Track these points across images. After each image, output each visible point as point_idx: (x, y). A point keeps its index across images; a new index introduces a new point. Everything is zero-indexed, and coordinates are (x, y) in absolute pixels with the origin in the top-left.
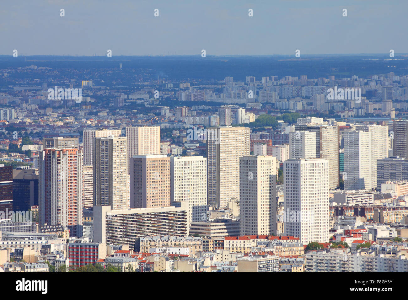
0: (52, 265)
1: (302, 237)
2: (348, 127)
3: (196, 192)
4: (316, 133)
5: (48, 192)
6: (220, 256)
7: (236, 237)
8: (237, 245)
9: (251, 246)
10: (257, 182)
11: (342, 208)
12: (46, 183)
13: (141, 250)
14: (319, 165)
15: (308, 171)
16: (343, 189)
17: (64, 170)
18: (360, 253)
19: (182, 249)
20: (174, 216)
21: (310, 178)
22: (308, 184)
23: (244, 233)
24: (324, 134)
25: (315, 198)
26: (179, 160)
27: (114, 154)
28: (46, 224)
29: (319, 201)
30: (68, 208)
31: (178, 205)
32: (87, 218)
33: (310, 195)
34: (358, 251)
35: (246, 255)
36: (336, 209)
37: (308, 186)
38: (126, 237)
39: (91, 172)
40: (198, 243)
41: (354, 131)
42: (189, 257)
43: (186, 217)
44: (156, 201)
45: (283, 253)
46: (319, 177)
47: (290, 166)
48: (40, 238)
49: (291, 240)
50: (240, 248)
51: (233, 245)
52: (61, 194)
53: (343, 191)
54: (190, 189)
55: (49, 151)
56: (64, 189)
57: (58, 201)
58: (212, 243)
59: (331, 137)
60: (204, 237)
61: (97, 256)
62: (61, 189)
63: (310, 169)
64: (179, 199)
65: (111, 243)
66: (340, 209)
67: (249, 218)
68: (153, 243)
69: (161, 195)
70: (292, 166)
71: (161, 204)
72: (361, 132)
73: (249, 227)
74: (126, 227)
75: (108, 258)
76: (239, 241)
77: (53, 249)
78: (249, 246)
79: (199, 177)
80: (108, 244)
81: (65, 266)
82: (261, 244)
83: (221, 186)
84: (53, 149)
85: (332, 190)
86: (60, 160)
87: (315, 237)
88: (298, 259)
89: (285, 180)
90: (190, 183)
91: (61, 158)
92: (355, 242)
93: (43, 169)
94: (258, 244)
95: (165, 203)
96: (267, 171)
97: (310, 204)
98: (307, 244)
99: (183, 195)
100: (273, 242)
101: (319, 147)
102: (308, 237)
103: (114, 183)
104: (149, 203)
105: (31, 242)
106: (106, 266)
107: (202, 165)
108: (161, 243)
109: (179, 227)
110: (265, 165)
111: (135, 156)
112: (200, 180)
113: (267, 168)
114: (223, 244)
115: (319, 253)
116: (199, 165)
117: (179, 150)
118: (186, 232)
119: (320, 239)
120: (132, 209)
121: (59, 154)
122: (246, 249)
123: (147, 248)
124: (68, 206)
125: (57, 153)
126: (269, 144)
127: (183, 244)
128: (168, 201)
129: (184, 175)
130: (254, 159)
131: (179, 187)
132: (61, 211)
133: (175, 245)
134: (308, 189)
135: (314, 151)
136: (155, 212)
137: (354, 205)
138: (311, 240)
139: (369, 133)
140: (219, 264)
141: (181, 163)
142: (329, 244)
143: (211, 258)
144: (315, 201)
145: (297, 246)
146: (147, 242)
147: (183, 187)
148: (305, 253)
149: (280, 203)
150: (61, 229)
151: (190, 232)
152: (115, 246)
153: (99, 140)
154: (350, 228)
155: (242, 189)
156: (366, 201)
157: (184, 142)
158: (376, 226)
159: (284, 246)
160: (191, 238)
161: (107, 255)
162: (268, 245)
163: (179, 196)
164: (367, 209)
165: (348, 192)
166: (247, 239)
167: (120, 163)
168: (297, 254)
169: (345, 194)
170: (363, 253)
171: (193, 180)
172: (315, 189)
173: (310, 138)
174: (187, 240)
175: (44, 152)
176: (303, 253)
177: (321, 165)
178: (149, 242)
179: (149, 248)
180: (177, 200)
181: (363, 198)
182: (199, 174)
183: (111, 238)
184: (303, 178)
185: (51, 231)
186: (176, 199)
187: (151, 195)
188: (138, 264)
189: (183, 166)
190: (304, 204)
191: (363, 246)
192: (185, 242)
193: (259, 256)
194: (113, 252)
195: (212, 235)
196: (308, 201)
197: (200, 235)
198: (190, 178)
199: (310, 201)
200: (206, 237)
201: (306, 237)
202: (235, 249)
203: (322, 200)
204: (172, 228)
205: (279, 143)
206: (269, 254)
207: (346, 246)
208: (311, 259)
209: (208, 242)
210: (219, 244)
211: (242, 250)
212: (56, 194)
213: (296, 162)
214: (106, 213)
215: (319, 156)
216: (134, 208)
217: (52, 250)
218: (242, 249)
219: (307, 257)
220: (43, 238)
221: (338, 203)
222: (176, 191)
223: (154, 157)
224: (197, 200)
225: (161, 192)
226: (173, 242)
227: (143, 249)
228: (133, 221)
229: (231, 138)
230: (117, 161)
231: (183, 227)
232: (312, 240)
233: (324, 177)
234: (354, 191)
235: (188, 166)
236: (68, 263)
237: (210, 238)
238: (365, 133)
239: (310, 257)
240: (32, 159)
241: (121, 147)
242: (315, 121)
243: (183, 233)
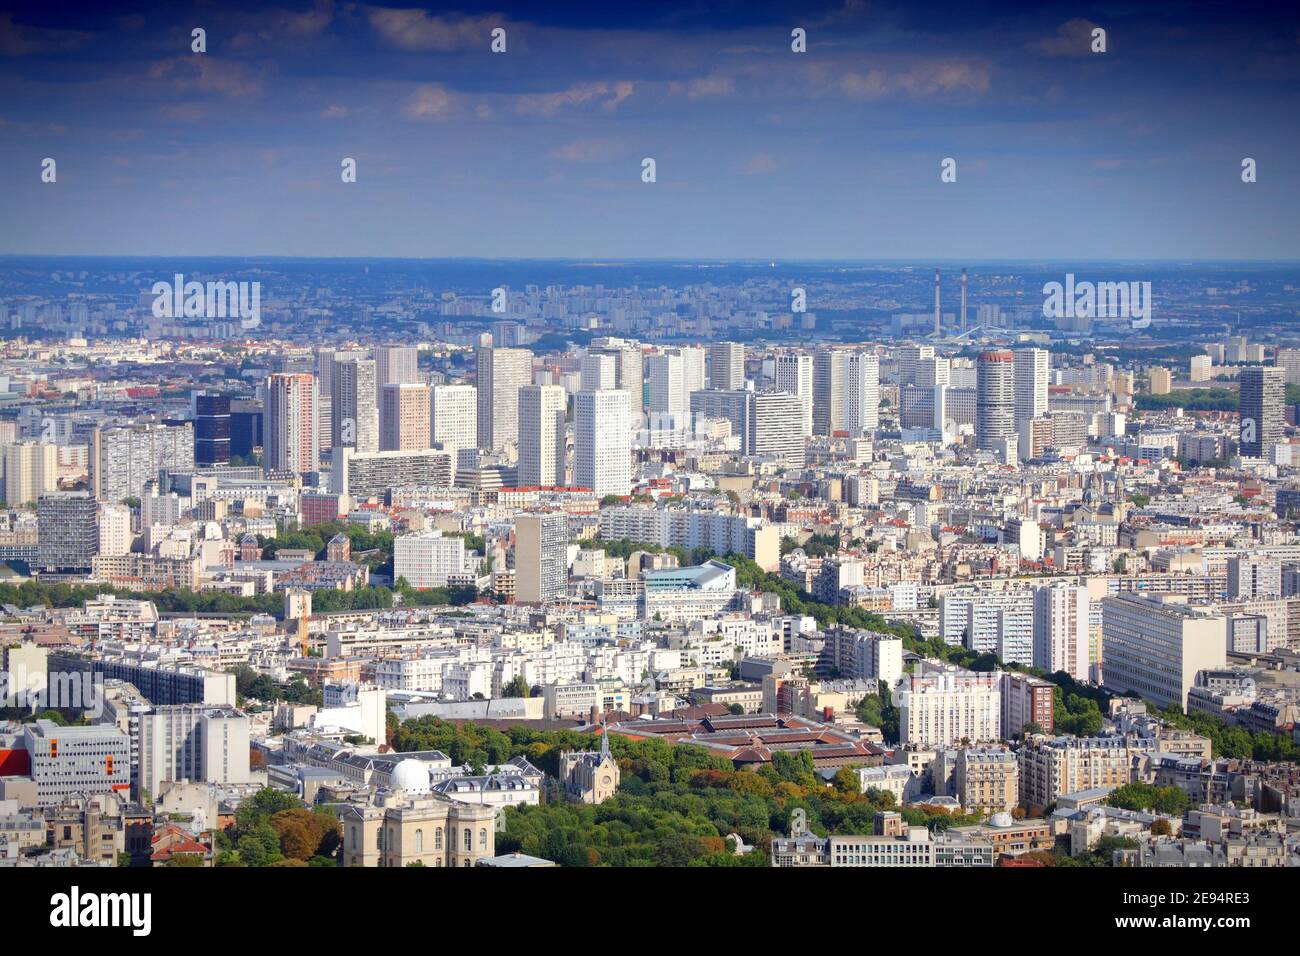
0: (281, 521)
1: (596, 489)
2: (655, 350)
3: (463, 431)
4: (614, 357)
5: (275, 430)
6: (493, 512)
7: (513, 488)
8: (514, 498)
9: (532, 500)
10: (540, 419)
11: (646, 452)
12: (272, 418)
13: (393, 504)
14: (619, 398)
15: (605, 406)
17: (296, 402)
18: (668, 508)
19: (444, 503)
20: (435, 461)
21: (607, 414)
22: (605, 421)
23: (524, 483)
24: (625, 359)
25: (613, 440)
26: (441, 390)
27: (358, 382)
28: (272, 470)
30: (300, 450)
31: (439, 447)
32: (324, 463)
33: (607, 436)
34: (666, 506)
35: (526, 510)
36: (639, 453)
37: (605, 425)
38: (373, 487)
39: (329, 404)
40: (465, 495)
41: (661, 355)
42: (454, 512)
43: (450, 462)
44: (412, 442)
45: (573, 508)
46: (619, 413)
47: (582, 398)
48: (265, 487)
49: (583, 493)
50: (519, 502)
51: (509, 498)
52: (291, 431)
53: (648, 430)
54: (456, 427)
55: (277, 377)
56: (296, 425)
57: (287, 441)
58: (483, 495)
59: (634, 363)
60: (473, 488)
61: (337, 511)
62: (292, 426)
63: (607, 402)
64: (441, 439)
65: (355, 495)
66: (644, 453)
67: (530, 464)
68: (408, 495)
69: (418, 434)
70: (585, 399)
71: (418, 445)
72: (671, 357)
73: (530, 475)
74: (374, 475)
75: (351, 513)
76: (517, 493)
77: (281, 501)
78: (530, 500)
79: (468, 412)
80: (351, 496)
81: (296, 523)
82: (545, 496)
83: (494, 423)
84: (281, 375)
85: (635, 429)
86: (290, 389)
87: (613, 488)
88: (592, 516)
89: (575, 419)
90: (456, 420)
91: (291, 387)
92: (662, 494)
93: (269, 400)
94: (541, 497)
95: (424, 445)
96: (553, 405)
97: (608, 447)
98: (602, 497)
99: (447, 435)
100: (560, 495)
101: (619, 375)
102: (604, 488)
103: (358, 418)
104: (403, 444)
105: (254, 492)
106: (350, 523)
108: (418, 495)
109: (441, 475)
110: (550, 397)
111: (386, 385)
112: (468, 416)
113: (553, 402)
114: (497, 498)
115: (618, 508)
116: (468, 397)
117: (440, 378)
118: (450, 481)
119: (619, 491)
120: (382, 452)
121: (289, 381)
122: (526, 503)
123: (400, 502)
124: (300, 447)
125: (287, 380)
126: (556, 371)
127: (446, 497)
128: (428, 442)
129: (447, 409)
130: (537, 390)
131: (441, 424)
132: (292, 454)
133: (436, 497)
134: (605, 428)
135: (612, 381)
136: (411, 455)
137: (661, 448)
138: (607, 492)
139: (681, 358)
140: (491, 522)
141: (444, 394)
142: (630, 497)
143: (482, 515)
144: (613, 443)
145: (590, 499)
146: (400, 494)
147: (447, 424)
148: (600, 508)
149: (569, 445)
150: (292, 476)
151: (455, 482)
152: (359, 498)
153: (340, 363)
154: (656, 477)
155: (522, 427)
156: (677, 444)
157: (447, 367)
158: (688, 475)
159: (574, 500)
160: (456, 489)
161: (350, 510)
162: (553, 499)
163: (441, 435)
164: (678, 453)
165: (655, 432)
166: (527, 490)
167: (366, 394)
168: (591, 509)
169: (650, 435)
170: (672, 509)
171: (459, 416)
172: (613, 428)
173: (607, 364)
174: (451, 492)
175: (270, 379)
176: (597, 508)
177: (621, 398)
178: (402, 494)
179: (403, 501)
180: (438, 442)
181: (673, 439)
182: (468, 408)
183: (355, 488)
184: (599, 414)
185: (279, 479)
186: (438, 440)
187: (406, 435)
189: (447, 398)
190: (599, 447)
191: (674, 499)
192: (449, 494)
193: (542, 512)
194: (357, 506)
195: (483, 486)
196: (605, 443)
197: (468, 485)
198: (456, 413)
199: (608, 444)
200: (475, 488)
201: (602, 489)
202: (512, 503)
203: (621, 443)
204: (432, 476)
205: (568, 370)
206: (555, 510)
207: (651, 499)
208: (607, 516)
209: (477, 494)
210: (492, 497)
211: (521, 505)
212: (286, 431)
213: (588, 395)
214: (348, 456)
215: (618, 386)
216: (384, 450)
217: (280, 503)
218: (521, 503)
219: (603, 513)
220: (269, 488)
221: (642, 446)
222: (437, 430)
223: (409, 386)
224: (464, 442)
225: (418, 430)
226: (434, 494)
227: (395, 502)
228: (382, 467)
229: (507, 363)
230: (362, 391)
231: (447, 475)
232: (609, 492)
233: (624, 413)
234: (662, 431)
235: (453, 398)
236: (300, 519)
237: (480, 490)
238: (676, 358)
239: (606, 514)
240: (254, 388)
241: (368, 372)
242: (614, 342)
243: (446, 483)
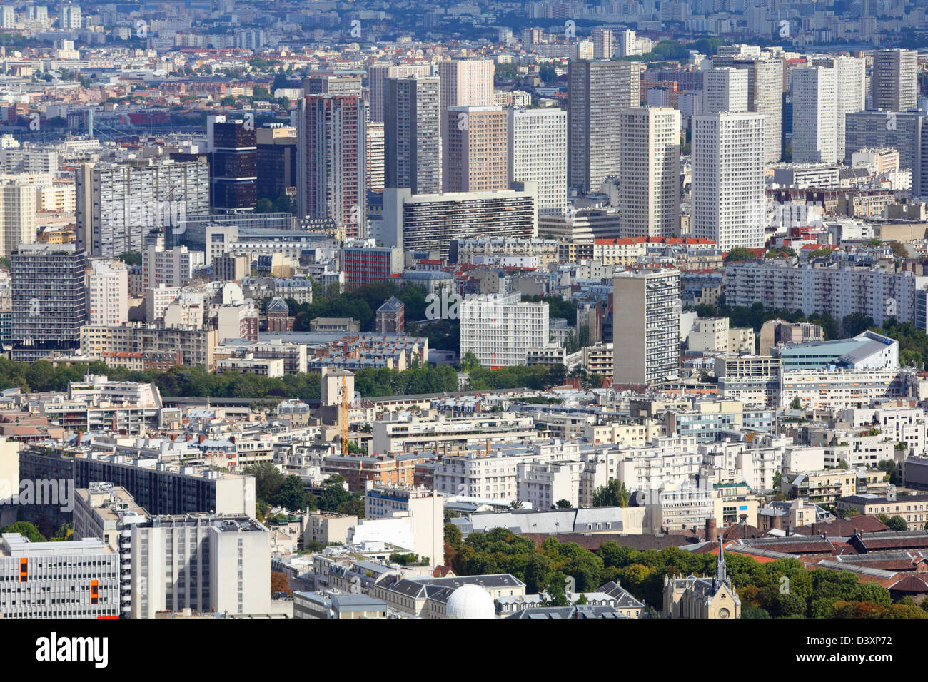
0: (318, 282)
1: (720, 240)
2: (804, 60)
3: (549, 166)
4: (747, 70)
5: (311, 166)
6: (586, 270)
7: (613, 240)
8: (614, 252)
9: (638, 254)
10: (648, 150)
11: (786, 193)
12: (308, 151)
13: (460, 260)
14: (750, 123)
15: (731, 133)
16: (791, 162)
17: (337, 131)
18: (813, 265)
19: (525, 259)
20: (513, 205)
21: (735, 143)
22: (731, 153)
23: (627, 233)
24: (761, 73)
25: (742, 177)
26: (522, 115)
27: (418, 105)
28: (308, 217)
29: (749, 181)
30: (343, 191)
31: (519, 187)
32: (374, 208)
33: (735, 172)
34: (811, 261)
35: (628, 268)
36: (778, 193)
37: (731, 158)
38: (435, 238)
39: (381, 133)
40: (552, 249)
41: (810, 67)
42: (537, 271)
43: (533, 207)
44: (484, 181)
45: (689, 265)
46: (750, 143)
47: (702, 124)
48: (298, 239)
49: (703, 245)
50: (620, 257)
51: (608, 253)
52: (332, 169)
53: (789, 165)
54: (540, 162)
55: (313, 98)
56: (337, 160)
57: (327, 181)
58: (574, 249)
59: (772, 78)
60: (562, 239)
61: (389, 269)
62: (332, 160)
63: (735, 129)
64: (522, 177)
65: (411, 249)
66: (783, 194)
67: (634, 209)
68: (479, 249)
69: (492, 171)
70: (706, 125)
71: (492, 185)
72: (821, 68)
73: (634, 223)
74: (435, 224)
75: (407, 271)
76: (617, 246)
77: (319, 255)
78: (634, 254)
79: (555, 142)
80: (406, 250)
81: (337, 284)
82: (653, 250)
83: (591, 157)
84: (318, 95)
85: (773, 163)
86: (330, 114)
87: (742, 239)
88: (713, 275)
89: (693, 148)
90: (540, 152)
91: (332, 112)
92: (806, 246)
93: (304, 128)
94: (649, 250)
95: (499, 185)
96: (665, 133)
97: (735, 187)
98: (728, 250)
99: (529, 172)
100: (673, 248)
101: (752, 94)
102: (731, 239)
103: (418, 151)
104: (473, 183)
105: (284, 245)
106: (404, 284)
107: (559, 124)
108: (492, 249)
109: (521, 223)
110: (661, 123)
111: (451, 108)
112: (555, 147)
113: (665, 128)
114: (592, 252)
115: (746, 265)
116: (555, 123)
117: (526, 99)
118: (533, 231)
119: (749, 243)
120: (446, 194)
121: (328, 104)
122: (629, 259)
123: (469, 257)
124: (342, 187)
125: (325, 102)
126: (673, 89)
127: (528, 250)
128: (503, 180)
129: (529, 139)
130: (644, 113)
131: (522, 158)
132: (332, 197)
133: (514, 251)
134: (731, 162)
135: (745, 100)
136: (483, 198)
137: (806, 187)
138: (734, 244)
139: (835, 70)
140: (584, 283)
141: (525, 120)
142: (764, 250)
143: (573, 274)
144: (742, 181)
145: (711, 253)
146: (469, 247)
147: (529, 158)
148: (725, 264)
149: (687, 184)
150: (332, 225)
151: (539, 232)
152: (417, 252)
153: (394, 81)
155: (624, 161)
156: (826, 181)
157: (535, 85)
158: (840, 222)
159: (691, 254)
160: (540, 241)
161: (406, 268)
162: (664, 252)
163: (522, 173)
164: (828, 194)
165: (797, 166)
166: (631, 242)
167: (428, 120)
168: (713, 266)
169: (791, 171)
170: (818, 266)
171: (544, 148)
172: (742, 162)
173: (737, 80)
174: (534, 245)
175: (304, 100)
176: (720, 265)
177: (754, 123)
178: (472, 247)
179: (472, 256)
180: (518, 180)
181: (821, 176)
182: (555, 138)
183: (411, 239)
184: (724, 143)
185: (316, 228)
186: (517, 178)
187: (477, 172)
188: (455, 282)
189: (529, 125)
190: (724, 187)
191: (818, 253)
192: (531, 247)
193: (648, 270)
194: (414, 263)
195: (574, 236)
196: (731, 181)
197: (555, 235)
198: (540, 143)
199: (735, 182)
200: (564, 240)
201: (727, 240)
202: (611, 259)
203: (753, 180)
204: (510, 224)
205: (689, 87)
206: (666, 268)
207: (792, 254)
208: (734, 275)
209: (567, 247)
210: (585, 251)
211: (623, 261)
212: (325, 168)
213: (710, 119)
214: (404, 199)
215: (752, 108)
216: (449, 192)
217: (317, 258)
218: (623, 259)
219: (727, 271)
220: (303, 239)
221: (781, 185)
222: (517, 165)
223: (481, 109)
224: (552, 180)
225: (492, 166)
226: (511, 248)
227: (462, 258)
228: (446, 213)
229: (608, 80)
230: (423, 116)
231: (529, 223)
232: (737, 244)
233: (757, 142)
234: (808, 165)
235: (537, 125)
236: (342, 280)
237: (571, 242)
238: (827, 69)
239: (732, 272)
240: (289, 113)
241: (430, 93)
242: (747, 51)
243: (529, 233)
